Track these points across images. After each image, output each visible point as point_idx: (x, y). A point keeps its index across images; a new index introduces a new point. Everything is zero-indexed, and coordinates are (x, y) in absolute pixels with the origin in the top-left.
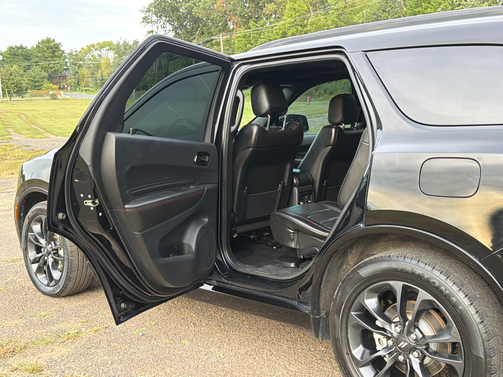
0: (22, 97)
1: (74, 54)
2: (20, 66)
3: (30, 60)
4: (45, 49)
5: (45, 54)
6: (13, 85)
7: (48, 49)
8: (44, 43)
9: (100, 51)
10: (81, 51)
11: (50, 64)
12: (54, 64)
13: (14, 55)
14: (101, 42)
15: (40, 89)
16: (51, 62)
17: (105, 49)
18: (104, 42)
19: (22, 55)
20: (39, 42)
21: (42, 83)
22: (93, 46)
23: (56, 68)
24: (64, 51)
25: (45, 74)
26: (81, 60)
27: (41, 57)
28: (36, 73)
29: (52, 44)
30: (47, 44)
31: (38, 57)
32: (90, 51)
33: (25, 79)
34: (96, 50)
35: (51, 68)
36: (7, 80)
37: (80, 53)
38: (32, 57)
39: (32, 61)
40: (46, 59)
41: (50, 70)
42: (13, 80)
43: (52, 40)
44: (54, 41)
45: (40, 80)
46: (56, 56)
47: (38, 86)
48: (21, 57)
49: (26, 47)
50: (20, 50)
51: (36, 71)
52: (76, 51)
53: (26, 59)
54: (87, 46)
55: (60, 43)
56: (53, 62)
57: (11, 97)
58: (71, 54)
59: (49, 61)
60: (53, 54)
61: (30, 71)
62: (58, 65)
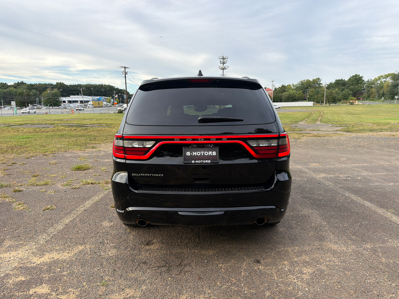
0: (335, 104)
1: (370, 81)
2: (340, 89)
3: (345, 86)
4: (354, 80)
5: (353, 82)
6: (331, 98)
7: (355, 80)
8: (354, 77)
9: (386, 78)
10: (374, 80)
11: (355, 87)
12: (357, 87)
13: (337, 84)
14: (387, 74)
15: (347, 100)
16: (356, 86)
17: (389, 77)
18: (389, 74)
19: (341, 84)
20: (351, 77)
21: (348, 97)
22: (382, 76)
23: (358, 89)
24: (364, 80)
25: (351, 92)
26: (372, 84)
27: (351, 84)
28: (346, 92)
29: (358, 77)
30: (355, 78)
31: (350, 84)
32: (380, 79)
33: (340, 95)
34: (383, 79)
35: (356, 89)
36: (329, 96)
37: (373, 80)
38: (346, 84)
39: (346, 86)
40: (353, 84)
41: (355, 90)
42: (332, 96)
43: (358, 75)
44: (359, 75)
45: (348, 95)
46: (359, 83)
47: (346, 98)
48: (341, 85)
49: (344, 80)
50: (341, 81)
51: (346, 91)
52: (371, 80)
53: (343, 85)
54: (378, 77)
55: (362, 76)
56: (357, 86)
57: (330, 104)
58: (368, 81)
59: (355, 86)
60: (358, 82)
61: (344, 92)
62: (360, 88)
